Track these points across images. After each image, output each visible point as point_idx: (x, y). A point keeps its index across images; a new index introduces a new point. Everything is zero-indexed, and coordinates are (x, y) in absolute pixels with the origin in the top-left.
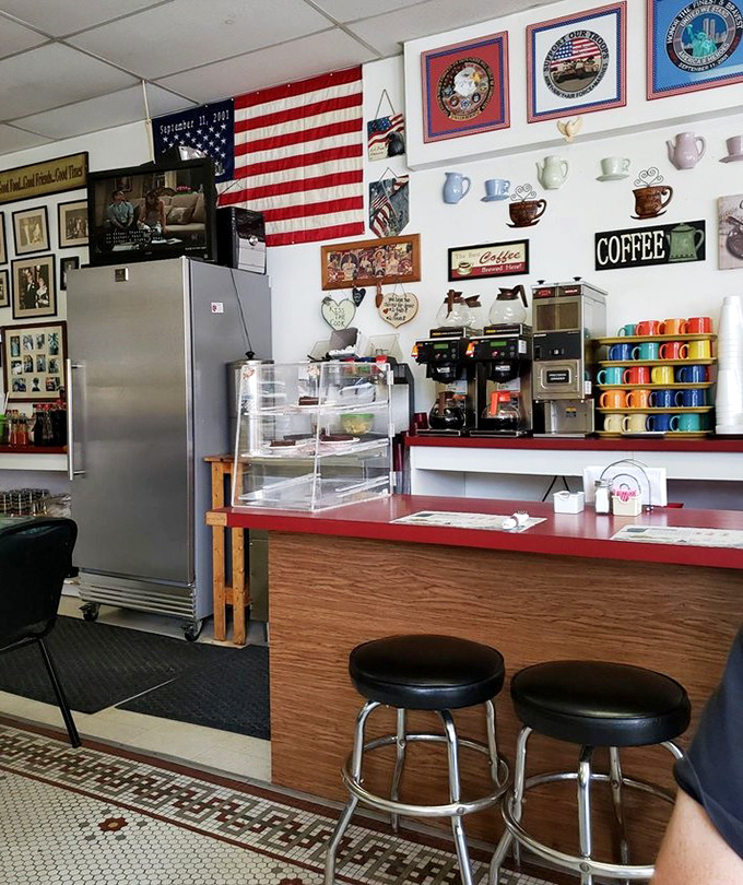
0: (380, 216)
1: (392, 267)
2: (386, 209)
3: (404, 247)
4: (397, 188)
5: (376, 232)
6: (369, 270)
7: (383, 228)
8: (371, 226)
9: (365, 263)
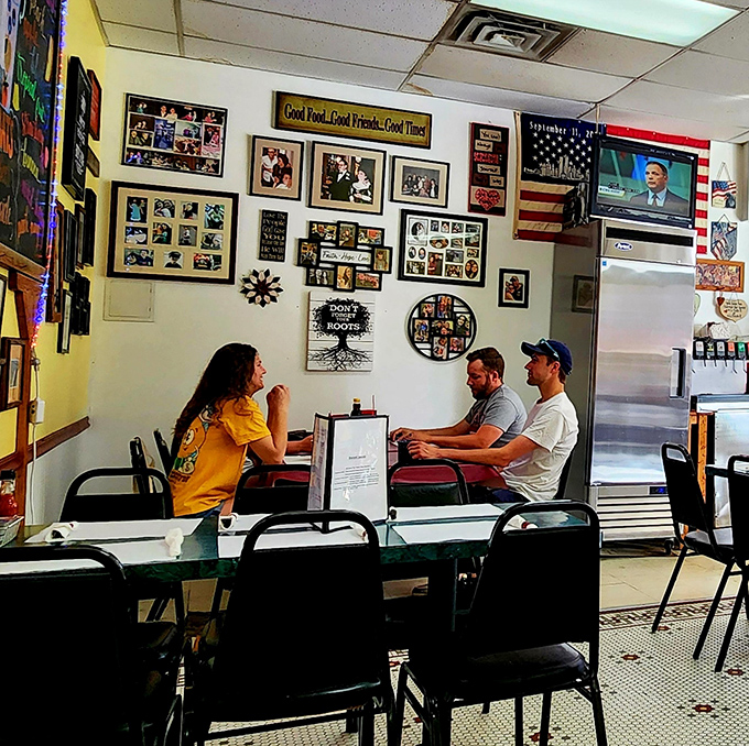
0: (719, 245)
1: (726, 281)
2: (722, 241)
3: (734, 269)
4: (730, 229)
5: (716, 256)
6: (711, 279)
7: (721, 253)
8: (712, 249)
9: (708, 274)
